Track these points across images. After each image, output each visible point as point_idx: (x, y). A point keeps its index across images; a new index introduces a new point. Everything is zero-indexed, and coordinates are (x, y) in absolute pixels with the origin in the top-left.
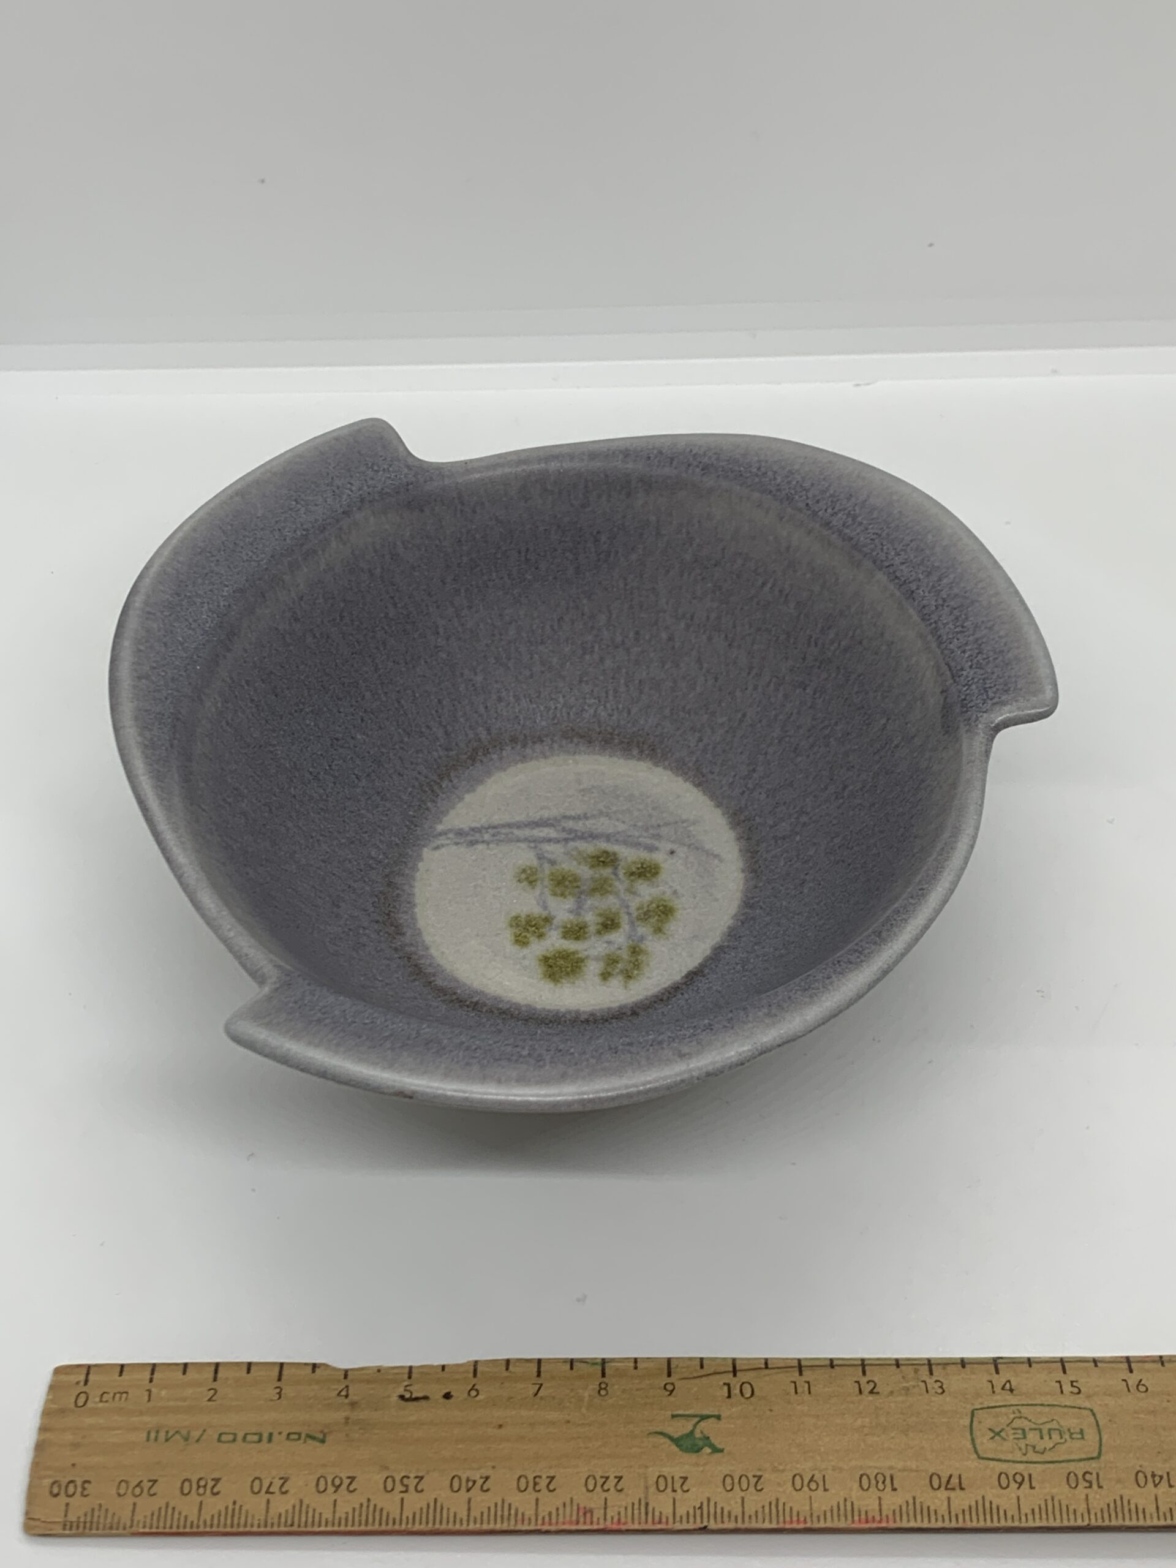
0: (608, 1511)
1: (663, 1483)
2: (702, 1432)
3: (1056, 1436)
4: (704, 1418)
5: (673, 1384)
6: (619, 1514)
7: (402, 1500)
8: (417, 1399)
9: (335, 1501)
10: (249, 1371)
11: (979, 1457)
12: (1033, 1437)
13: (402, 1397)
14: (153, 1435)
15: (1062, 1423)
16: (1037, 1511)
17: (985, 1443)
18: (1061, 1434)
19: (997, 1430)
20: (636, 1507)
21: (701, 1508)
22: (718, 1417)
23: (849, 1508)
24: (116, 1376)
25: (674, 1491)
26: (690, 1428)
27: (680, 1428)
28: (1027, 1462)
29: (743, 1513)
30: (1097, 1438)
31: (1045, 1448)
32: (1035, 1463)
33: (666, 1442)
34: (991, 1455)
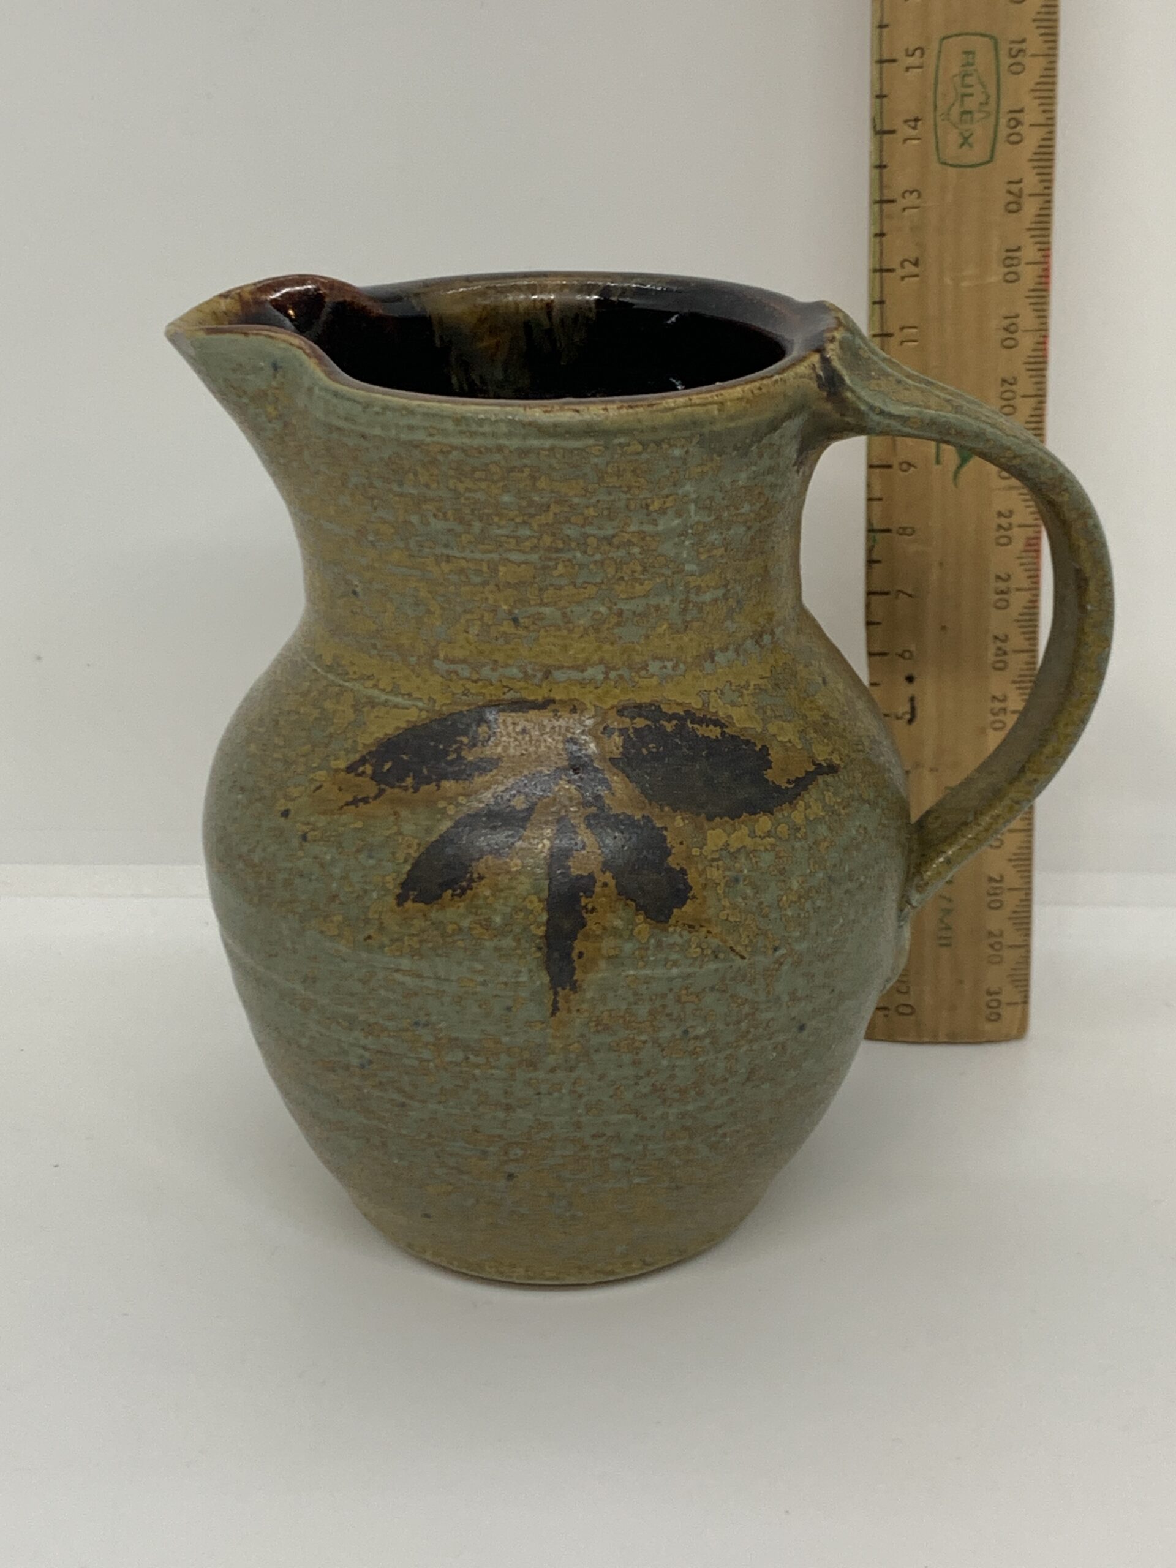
0: (1029, 523)
3: (969, 80)
5: (901, 464)
6: (1032, 513)
7: (1013, 711)
8: (913, 708)
11: (991, 159)
12: (971, 104)
13: (910, 721)
15: (955, 69)
16: (1045, 108)
17: (977, 153)
18: (971, 75)
19: (961, 141)
23: (1034, 294)
27: (951, 457)
28: (998, 112)
29: (1036, 396)
30: (975, 38)
31: (983, 92)
32: (998, 105)
33: (965, 469)
34: (989, 148)
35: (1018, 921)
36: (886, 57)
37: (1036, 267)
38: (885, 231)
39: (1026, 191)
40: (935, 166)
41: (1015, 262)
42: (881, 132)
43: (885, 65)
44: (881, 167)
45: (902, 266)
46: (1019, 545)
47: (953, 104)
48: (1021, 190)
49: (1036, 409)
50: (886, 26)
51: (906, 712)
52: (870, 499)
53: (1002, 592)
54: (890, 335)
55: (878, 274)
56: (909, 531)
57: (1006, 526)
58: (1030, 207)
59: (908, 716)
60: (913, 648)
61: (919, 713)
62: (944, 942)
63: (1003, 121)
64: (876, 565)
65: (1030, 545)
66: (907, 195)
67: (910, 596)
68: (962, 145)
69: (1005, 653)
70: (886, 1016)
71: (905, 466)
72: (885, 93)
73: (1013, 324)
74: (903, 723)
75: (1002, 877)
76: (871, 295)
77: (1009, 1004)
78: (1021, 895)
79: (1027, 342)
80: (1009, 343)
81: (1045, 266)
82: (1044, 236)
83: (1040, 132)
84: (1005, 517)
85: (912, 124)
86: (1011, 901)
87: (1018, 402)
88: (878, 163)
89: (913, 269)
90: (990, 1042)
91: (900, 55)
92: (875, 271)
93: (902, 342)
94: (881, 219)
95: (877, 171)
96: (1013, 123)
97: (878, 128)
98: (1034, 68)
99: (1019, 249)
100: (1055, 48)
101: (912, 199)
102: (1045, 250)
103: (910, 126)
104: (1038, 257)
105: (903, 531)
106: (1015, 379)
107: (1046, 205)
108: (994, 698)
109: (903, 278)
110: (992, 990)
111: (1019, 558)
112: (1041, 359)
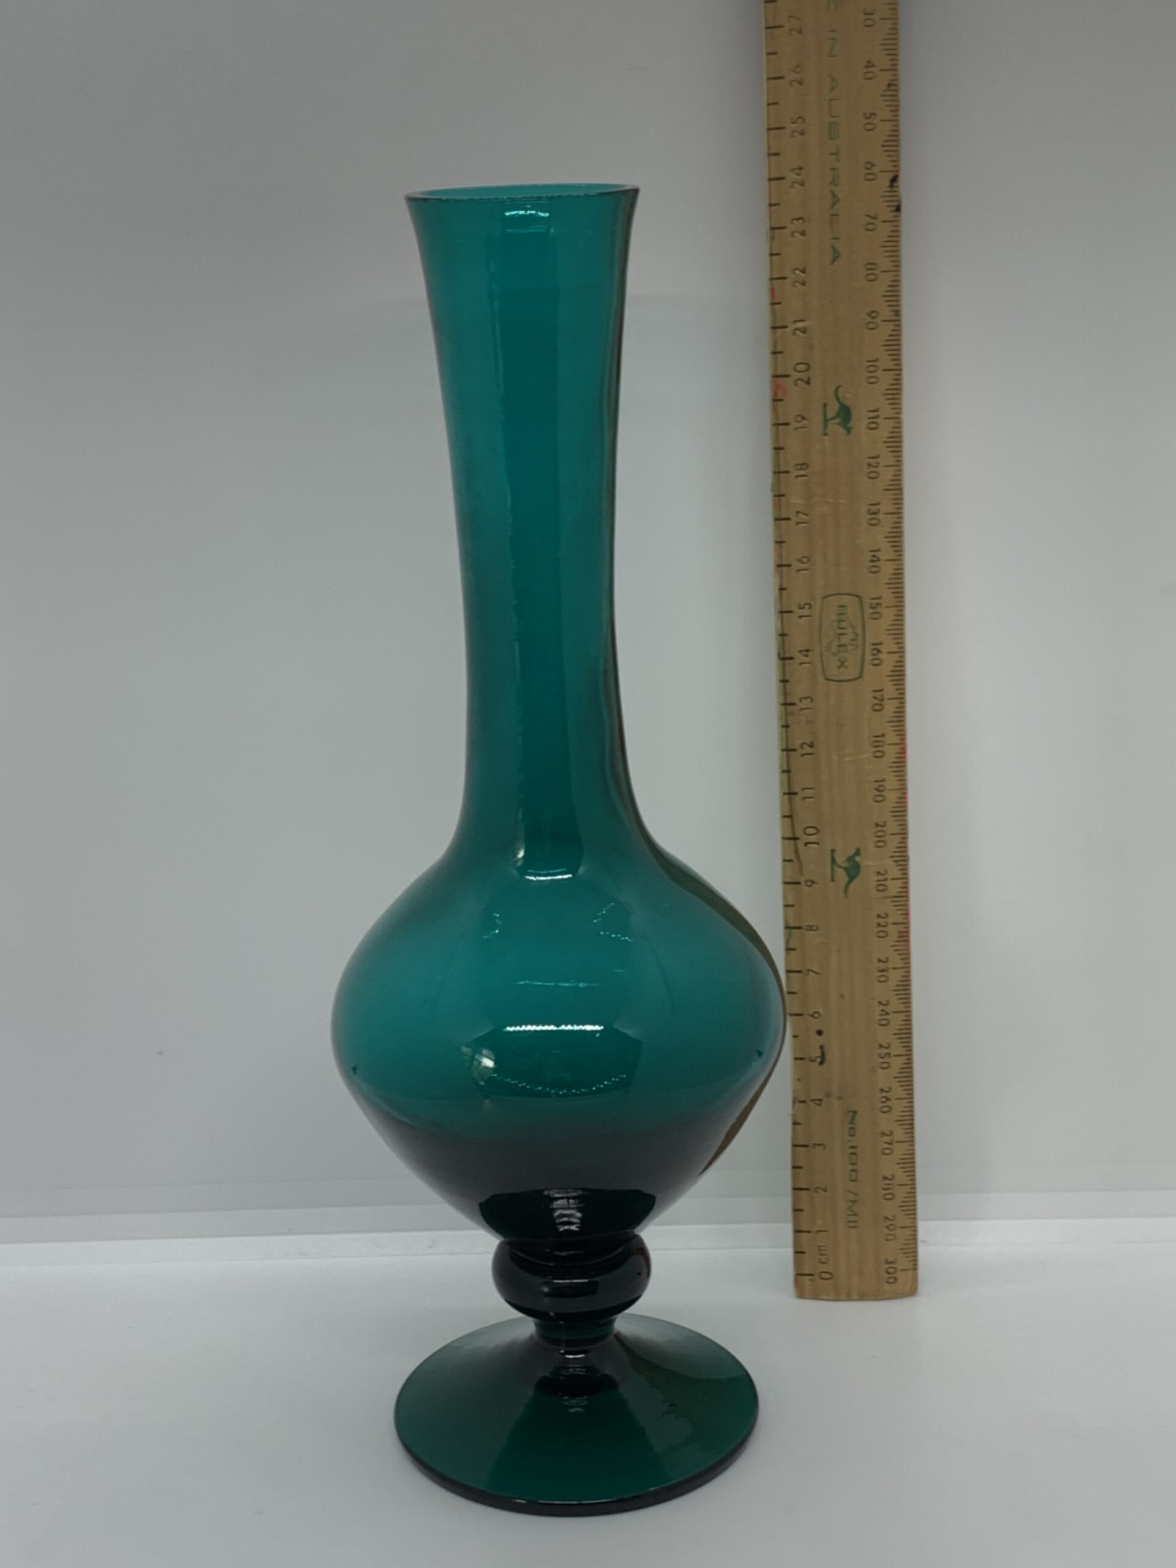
0: (900, 921)
1: (881, 887)
2: (843, 862)
3: (844, 624)
4: (833, 861)
5: (807, 881)
6: (902, 914)
7: (895, 1056)
8: (823, 1053)
9: (897, 1099)
10: (800, 1167)
11: (861, 676)
12: (845, 640)
13: (821, 1063)
14: (853, 1225)
15: (834, 617)
16: (897, 641)
17: (851, 672)
18: (843, 621)
19: (838, 664)
20: (897, 904)
21: (896, 861)
22: (833, 851)
23: (895, 765)
24: (805, 1255)
25: (886, 880)
26: (840, 870)
27: (842, 876)
28: (864, 645)
29: (900, 834)
30: (845, 596)
31: (854, 633)
32: (864, 640)
33: (852, 885)
34: (859, 669)
35: (904, 1208)
36: (785, 609)
37: (897, 746)
38: (789, 723)
39: (886, 697)
40: (821, 680)
41: (880, 744)
42: (784, 658)
43: (785, 615)
44: (784, 681)
45: (802, 748)
46: (893, 936)
47: (832, 641)
48: (883, 696)
49: (900, 843)
50: (785, 589)
51: (818, 1057)
52: (786, 906)
53: (883, 971)
54: (796, 794)
55: (785, 753)
56: (814, 928)
57: (883, 924)
58: (890, 707)
59: (819, 1060)
60: (821, 1011)
61: (827, 1058)
62: (852, 1224)
63: (868, 651)
64: (792, 952)
65: (900, 937)
66: (803, 700)
67: (816, 973)
68: (840, 667)
69: (887, 1014)
70: (811, 1280)
71: (809, 883)
72: (785, 632)
73: (881, 786)
74: (816, 1064)
75: (893, 1176)
76: (781, 766)
77: (902, 1270)
78: (908, 1189)
79: (892, 797)
80: (879, 798)
81: (901, 746)
82: (900, 726)
83: (896, 657)
84: (883, 918)
85: (806, 653)
86: (901, 1193)
87: (888, 838)
88: (782, 679)
89: (810, 750)
90: (889, 1299)
91: (793, 608)
92: (783, 750)
93: (804, 798)
94: (786, 715)
95: (782, 684)
96: (875, 652)
97: (782, 656)
98: (888, 615)
99: (883, 735)
100: (902, 602)
101: (806, 703)
102: (902, 734)
103: (803, 655)
104: (896, 740)
105: (810, 928)
106: (885, 822)
107: (901, 705)
108: (881, 1046)
109: (803, 755)
110: (889, 1261)
111: (893, 946)
112: (903, 809)
